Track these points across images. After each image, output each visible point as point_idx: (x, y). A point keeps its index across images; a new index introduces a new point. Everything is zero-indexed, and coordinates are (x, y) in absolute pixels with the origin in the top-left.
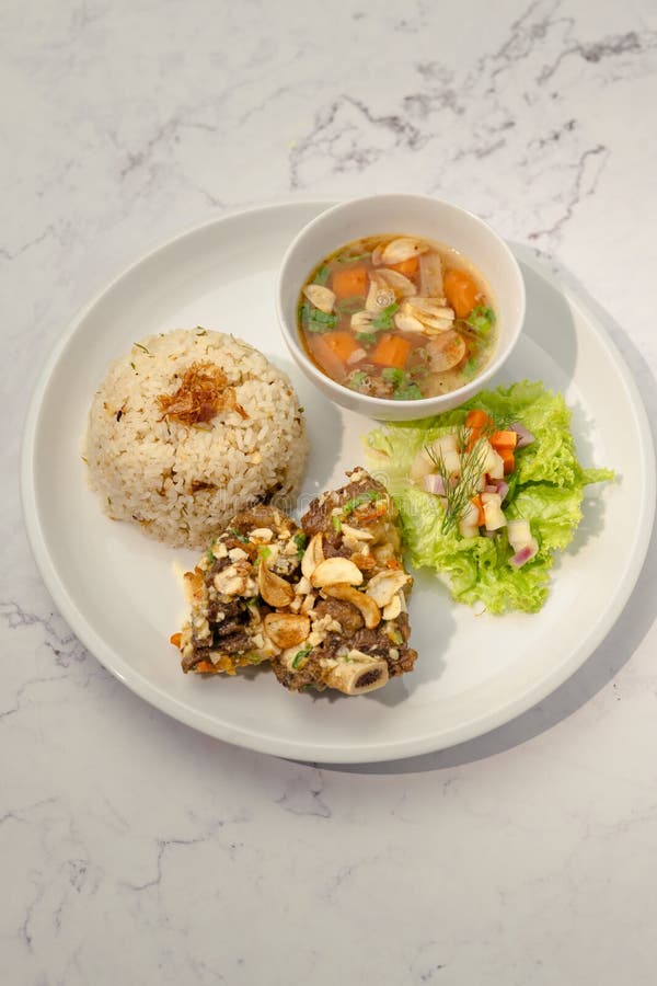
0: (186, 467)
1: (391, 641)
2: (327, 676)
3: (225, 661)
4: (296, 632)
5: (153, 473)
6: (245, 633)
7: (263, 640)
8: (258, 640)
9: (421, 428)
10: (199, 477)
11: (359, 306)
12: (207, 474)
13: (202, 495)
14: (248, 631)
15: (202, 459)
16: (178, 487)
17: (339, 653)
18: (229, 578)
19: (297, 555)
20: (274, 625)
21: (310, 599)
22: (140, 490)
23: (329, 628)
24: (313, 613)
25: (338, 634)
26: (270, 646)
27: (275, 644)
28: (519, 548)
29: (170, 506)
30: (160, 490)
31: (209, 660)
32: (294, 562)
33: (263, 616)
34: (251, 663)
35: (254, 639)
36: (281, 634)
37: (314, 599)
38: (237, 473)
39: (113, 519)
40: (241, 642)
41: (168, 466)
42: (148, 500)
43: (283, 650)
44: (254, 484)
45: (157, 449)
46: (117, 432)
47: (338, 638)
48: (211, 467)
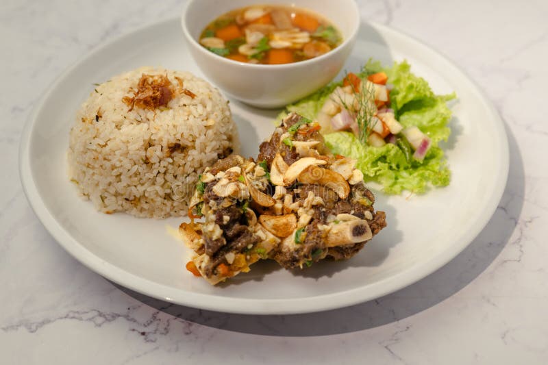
0: (161, 134)
1: (363, 206)
2: (327, 237)
3: (240, 258)
4: (287, 225)
5: (135, 147)
6: (248, 231)
7: (265, 232)
8: (260, 233)
9: (313, 100)
10: (173, 141)
11: (243, 42)
12: (178, 136)
13: (178, 156)
14: (249, 229)
15: (171, 127)
16: (159, 153)
17: (328, 221)
18: (225, 186)
19: (265, 175)
20: (268, 222)
21: (288, 198)
22: (128, 166)
23: (314, 203)
24: (294, 206)
25: (322, 206)
26: (271, 236)
27: (274, 234)
28: (417, 144)
29: (155, 172)
30: (144, 159)
31: (225, 262)
32: (264, 180)
33: (258, 216)
34: (260, 257)
35: (257, 234)
36: (276, 228)
37: (291, 196)
38: (200, 135)
39: (108, 213)
40: (248, 237)
41: (147, 138)
42: (136, 174)
43: (282, 238)
44: (214, 143)
45: (134, 128)
46: (98, 130)
47: (324, 210)
48: (180, 130)
